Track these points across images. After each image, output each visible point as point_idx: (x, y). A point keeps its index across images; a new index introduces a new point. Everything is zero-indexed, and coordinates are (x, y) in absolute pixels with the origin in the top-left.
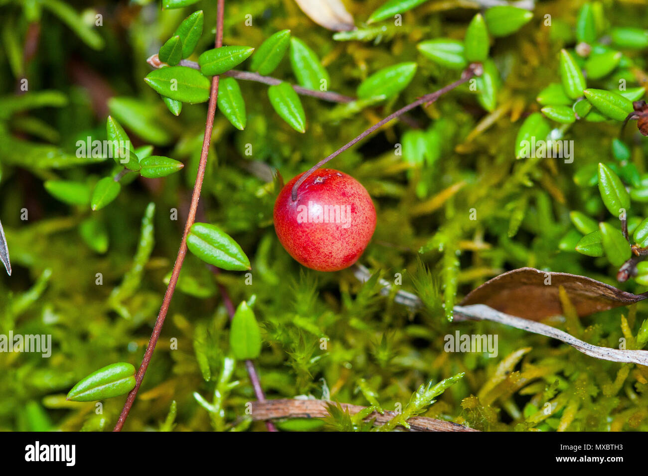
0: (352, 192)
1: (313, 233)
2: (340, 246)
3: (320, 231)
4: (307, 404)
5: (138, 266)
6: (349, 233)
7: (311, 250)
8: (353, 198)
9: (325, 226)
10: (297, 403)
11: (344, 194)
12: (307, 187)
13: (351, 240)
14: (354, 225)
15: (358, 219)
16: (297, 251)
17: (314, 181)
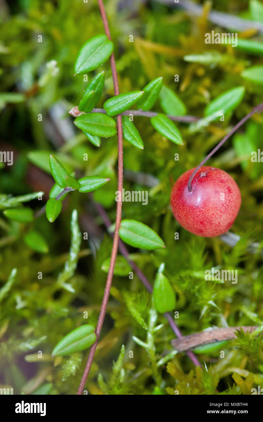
0: (226, 179)
1: (207, 211)
2: (225, 217)
3: (212, 209)
4: (214, 332)
5: (73, 255)
6: (230, 207)
7: (206, 224)
8: (228, 183)
9: (215, 205)
10: (206, 334)
11: (222, 181)
12: (197, 180)
13: (232, 212)
14: (232, 201)
15: (234, 197)
16: (195, 226)
17: (200, 175)
